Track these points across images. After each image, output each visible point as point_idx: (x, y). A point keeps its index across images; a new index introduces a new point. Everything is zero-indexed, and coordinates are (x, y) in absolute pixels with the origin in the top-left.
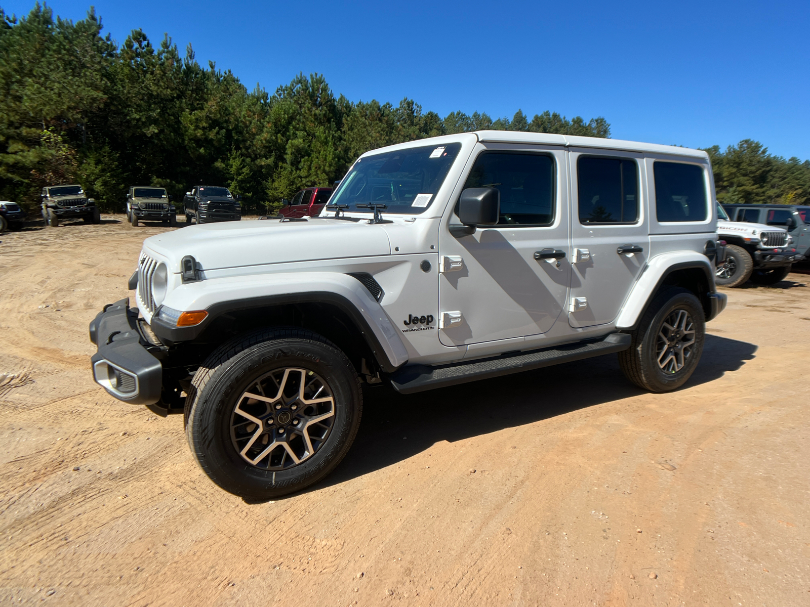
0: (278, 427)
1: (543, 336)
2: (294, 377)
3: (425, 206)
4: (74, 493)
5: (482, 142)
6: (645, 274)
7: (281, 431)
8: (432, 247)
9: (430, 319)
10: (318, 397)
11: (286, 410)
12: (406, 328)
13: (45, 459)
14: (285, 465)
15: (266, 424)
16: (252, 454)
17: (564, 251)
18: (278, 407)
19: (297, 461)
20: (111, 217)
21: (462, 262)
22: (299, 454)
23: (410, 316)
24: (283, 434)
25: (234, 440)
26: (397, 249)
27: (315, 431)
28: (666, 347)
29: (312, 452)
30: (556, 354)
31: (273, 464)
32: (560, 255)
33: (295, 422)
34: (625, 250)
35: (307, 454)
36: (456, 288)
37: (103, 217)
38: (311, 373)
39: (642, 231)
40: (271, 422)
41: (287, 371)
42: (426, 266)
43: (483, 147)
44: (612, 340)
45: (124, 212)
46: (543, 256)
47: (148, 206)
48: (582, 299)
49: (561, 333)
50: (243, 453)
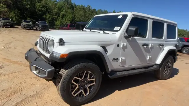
1: (141, 65)
2: (87, 73)
3: (118, 30)
4: (22, 101)
5: (133, 15)
6: (163, 51)
7: (82, 87)
8: (120, 41)
9: (118, 59)
10: (92, 79)
11: (84, 82)
12: (112, 61)
13: (11, 90)
14: (82, 96)
15: (79, 86)
16: (74, 94)
17: (148, 44)
18: (82, 81)
19: (85, 96)
20: (17, 27)
21: (126, 45)
22: (86, 94)
23: (113, 58)
24: (82, 88)
25: (71, 89)
26: (112, 41)
27: (90, 87)
28: (166, 69)
29: (89, 93)
30: (144, 70)
31: (79, 96)
32: (147, 45)
33: (85, 85)
34: (160, 45)
35: (87, 94)
36: (124, 51)
37: (15, 26)
38: (91, 72)
39: (163, 41)
40: (80, 85)
41: (86, 71)
42: (118, 46)
43: (133, 16)
44: (155, 67)
45: (21, 26)
46: (144, 45)
47: (27, 25)
48: (151, 56)
49: (145, 65)
50: (72, 93)
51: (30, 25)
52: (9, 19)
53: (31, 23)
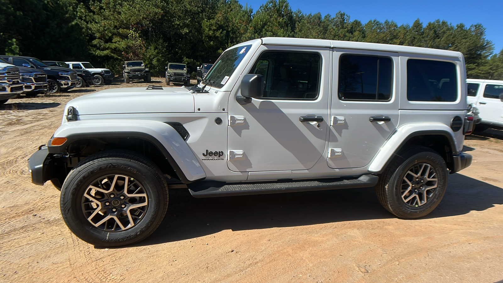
0: (113, 207)
1: (307, 171)
3: (224, 84)
5: (264, 45)
6: (393, 136)
7: (114, 210)
8: (224, 110)
9: (221, 153)
10: (136, 193)
11: (117, 198)
12: (204, 158)
14: (116, 229)
15: (104, 205)
16: (95, 220)
17: (324, 117)
18: (112, 196)
19: (123, 228)
20: (157, 79)
21: (245, 120)
22: (125, 226)
23: (207, 151)
24: (115, 212)
25: (84, 211)
26: (199, 110)
28: (410, 188)
29: (133, 225)
31: (108, 228)
32: (320, 120)
33: (123, 206)
34: (375, 119)
35: (129, 226)
36: (241, 137)
38: (132, 179)
39: (394, 106)
40: (107, 204)
41: (116, 176)
42: (219, 121)
43: (265, 48)
44: (364, 179)
45: (164, 76)
46: (306, 120)
47: (175, 74)
48: (338, 150)
49: (321, 171)
50: (89, 219)
51: (182, 75)
52: (140, 64)
53: (185, 71)
